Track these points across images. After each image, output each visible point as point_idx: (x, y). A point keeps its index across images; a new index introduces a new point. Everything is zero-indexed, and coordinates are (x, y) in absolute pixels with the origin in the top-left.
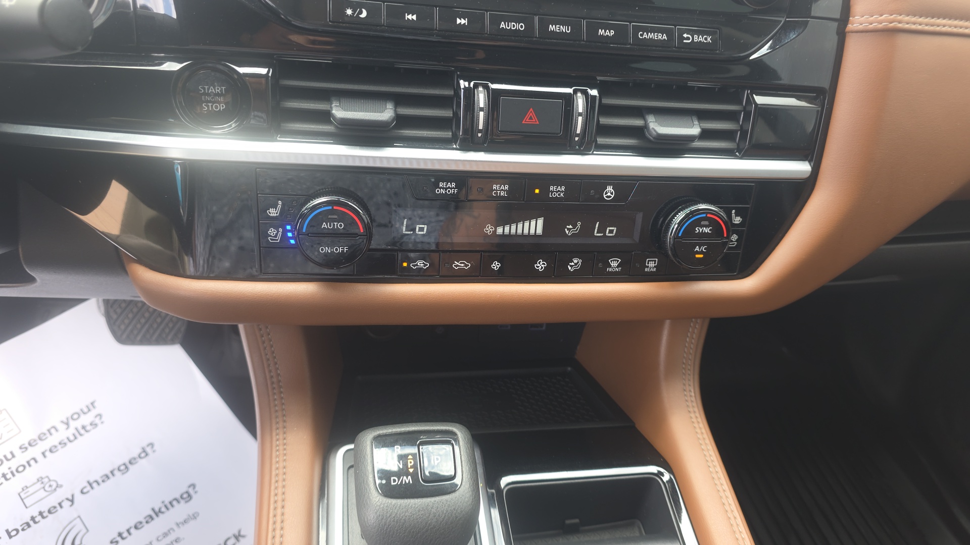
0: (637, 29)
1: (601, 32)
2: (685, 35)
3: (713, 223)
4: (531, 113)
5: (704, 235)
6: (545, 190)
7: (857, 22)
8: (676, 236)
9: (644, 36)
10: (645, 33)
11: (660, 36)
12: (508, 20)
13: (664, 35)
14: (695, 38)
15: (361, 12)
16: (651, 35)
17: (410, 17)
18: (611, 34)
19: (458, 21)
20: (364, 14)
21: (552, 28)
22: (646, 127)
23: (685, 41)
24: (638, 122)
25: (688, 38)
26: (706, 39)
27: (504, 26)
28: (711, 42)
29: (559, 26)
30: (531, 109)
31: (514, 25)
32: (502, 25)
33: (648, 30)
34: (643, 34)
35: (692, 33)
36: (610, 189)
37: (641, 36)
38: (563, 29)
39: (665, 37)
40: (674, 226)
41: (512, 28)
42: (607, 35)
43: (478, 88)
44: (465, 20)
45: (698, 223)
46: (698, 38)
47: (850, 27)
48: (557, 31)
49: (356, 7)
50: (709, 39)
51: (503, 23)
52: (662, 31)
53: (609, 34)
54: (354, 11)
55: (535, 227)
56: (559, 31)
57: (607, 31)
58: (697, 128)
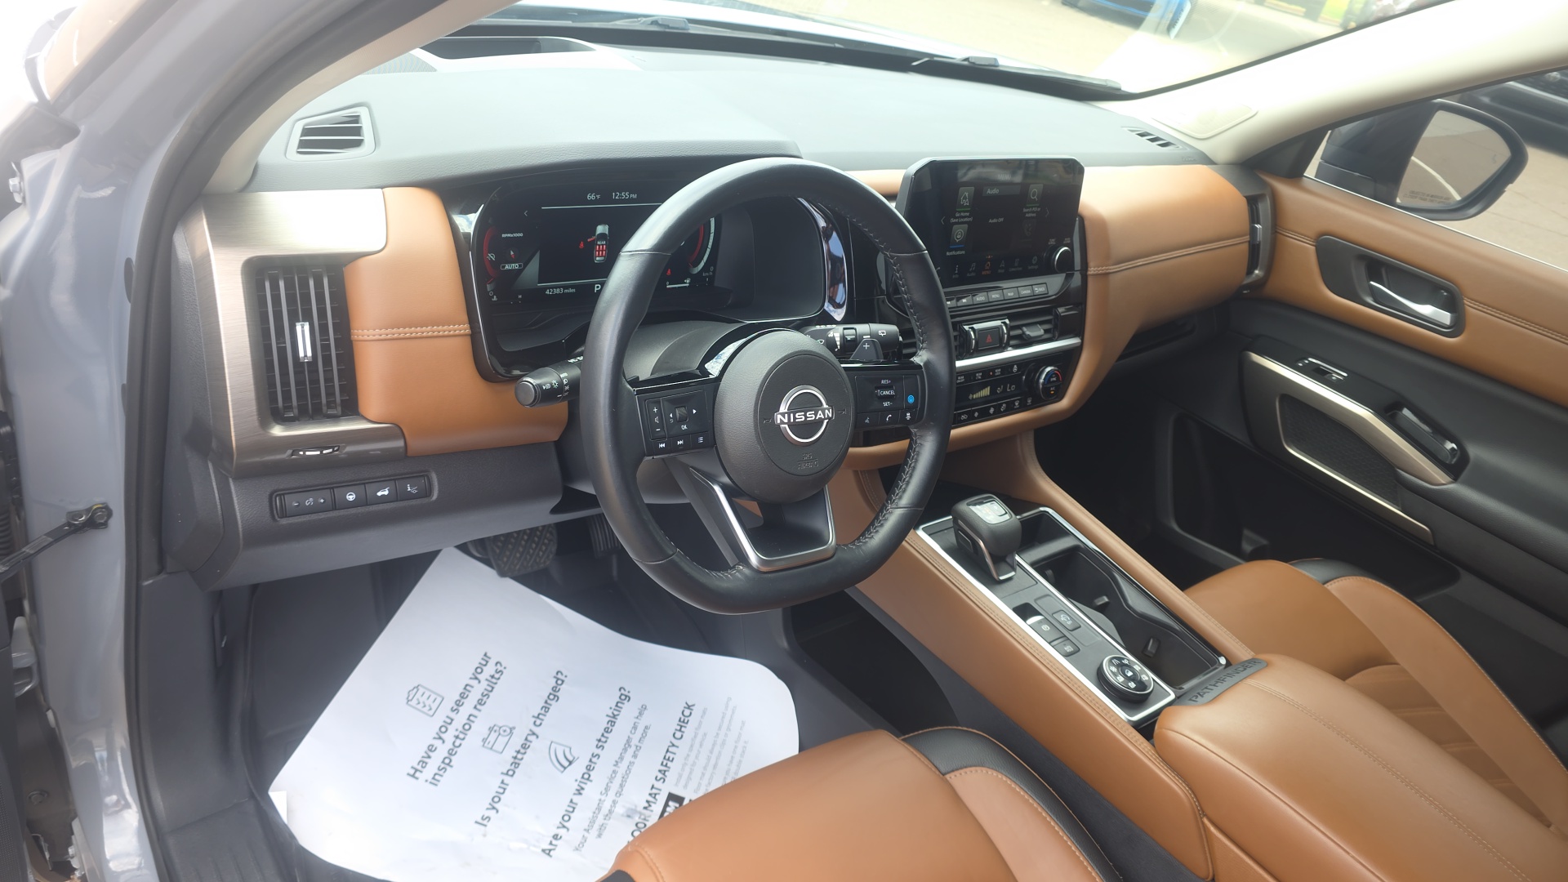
1: (1009, 294)
2: (1035, 289)
3: (1057, 375)
4: (990, 336)
5: (1054, 381)
6: (994, 373)
7: (1092, 271)
8: (1043, 384)
13: (1029, 291)
14: (1039, 290)
18: (1012, 294)
19: (963, 301)
21: (993, 296)
22: (1024, 333)
23: (1035, 292)
24: (1018, 332)
25: (1037, 291)
34: (1022, 291)
36: (1015, 366)
37: (1022, 293)
38: (997, 296)
40: (1041, 381)
43: (970, 329)
45: (1051, 377)
47: (1089, 273)
55: (986, 392)
58: (1042, 332)
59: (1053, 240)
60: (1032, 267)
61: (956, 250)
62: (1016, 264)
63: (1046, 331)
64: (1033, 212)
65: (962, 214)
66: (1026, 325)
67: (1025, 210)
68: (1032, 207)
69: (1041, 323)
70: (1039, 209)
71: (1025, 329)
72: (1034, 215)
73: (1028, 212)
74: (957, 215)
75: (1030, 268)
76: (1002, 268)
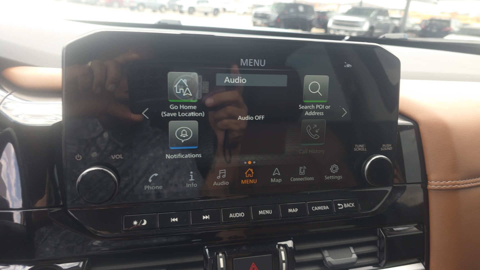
0: (311, 205)
1: (290, 210)
2: (339, 205)
4: (253, 266)
7: (433, 184)
9: (315, 209)
10: (316, 207)
11: (325, 207)
12: (234, 212)
13: (327, 206)
14: (345, 205)
15: (143, 222)
16: (320, 208)
17: (174, 220)
18: (296, 211)
19: (204, 217)
20: (145, 223)
21: (261, 212)
22: (324, 259)
23: (339, 208)
24: (318, 256)
25: (341, 206)
26: (351, 205)
27: (232, 216)
28: (354, 206)
29: (265, 211)
30: (253, 263)
31: (238, 214)
32: (231, 216)
33: (317, 205)
34: (315, 207)
35: (342, 203)
37: (313, 209)
38: (268, 212)
39: (327, 208)
41: (237, 217)
42: (294, 212)
43: (219, 255)
44: (208, 216)
46: (346, 206)
47: (429, 187)
48: (264, 214)
49: (140, 220)
50: (353, 205)
51: (231, 214)
52: (325, 204)
53: (295, 211)
54: (138, 222)
56: (265, 214)
57: (294, 209)
58: (354, 256)
59: (362, 146)
60: (332, 177)
61: (176, 152)
62: (302, 173)
63: (360, 256)
64: (318, 110)
65: (183, 107)
66: (329, 248)
67: (301, 107)
68: (315, 104)
69: (355, 246)
70: (328, 107)
71: (326, 253)
72: (322, 114)
73: (309, 110)
74: (172, 107)
75: (327, 178)
76: (277, 177)
